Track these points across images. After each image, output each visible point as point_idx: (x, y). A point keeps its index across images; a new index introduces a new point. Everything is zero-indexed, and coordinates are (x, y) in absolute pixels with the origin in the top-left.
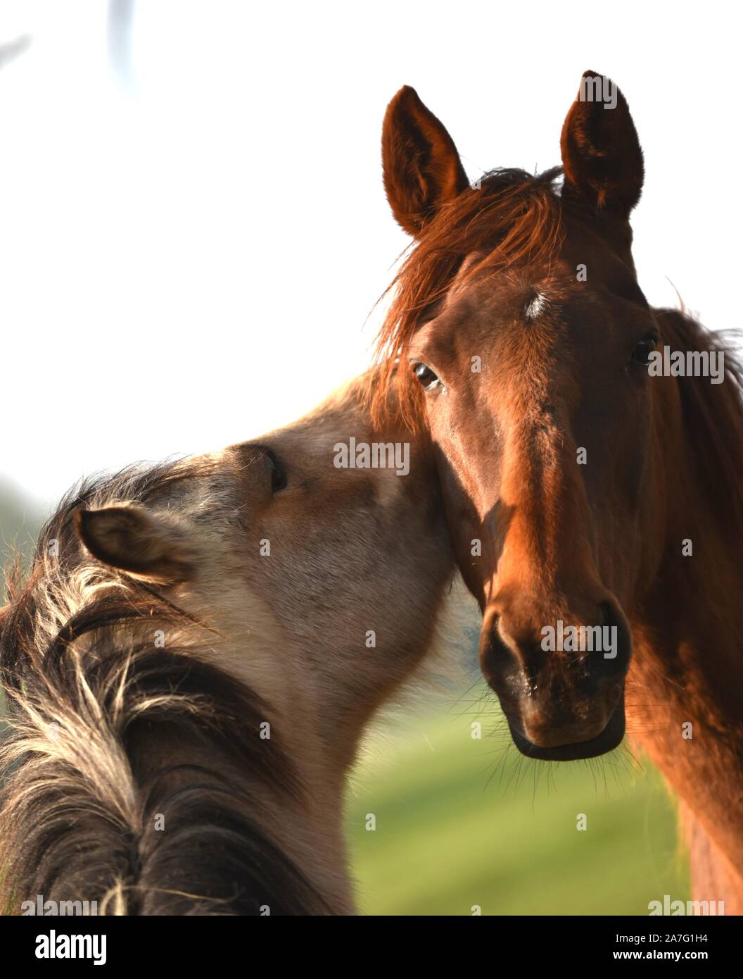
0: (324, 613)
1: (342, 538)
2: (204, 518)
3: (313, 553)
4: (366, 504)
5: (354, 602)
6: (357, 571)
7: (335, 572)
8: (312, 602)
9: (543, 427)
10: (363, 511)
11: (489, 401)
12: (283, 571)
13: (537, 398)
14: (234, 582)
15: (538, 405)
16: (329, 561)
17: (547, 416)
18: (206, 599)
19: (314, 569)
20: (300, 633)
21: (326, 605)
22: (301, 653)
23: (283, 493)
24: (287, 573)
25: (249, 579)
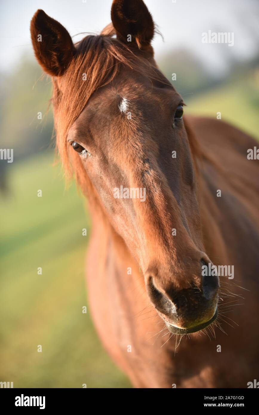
9: (146, 171)
11: (115, 160)
13: (139, 155)
15: (140, 160)
17: (147, 165)
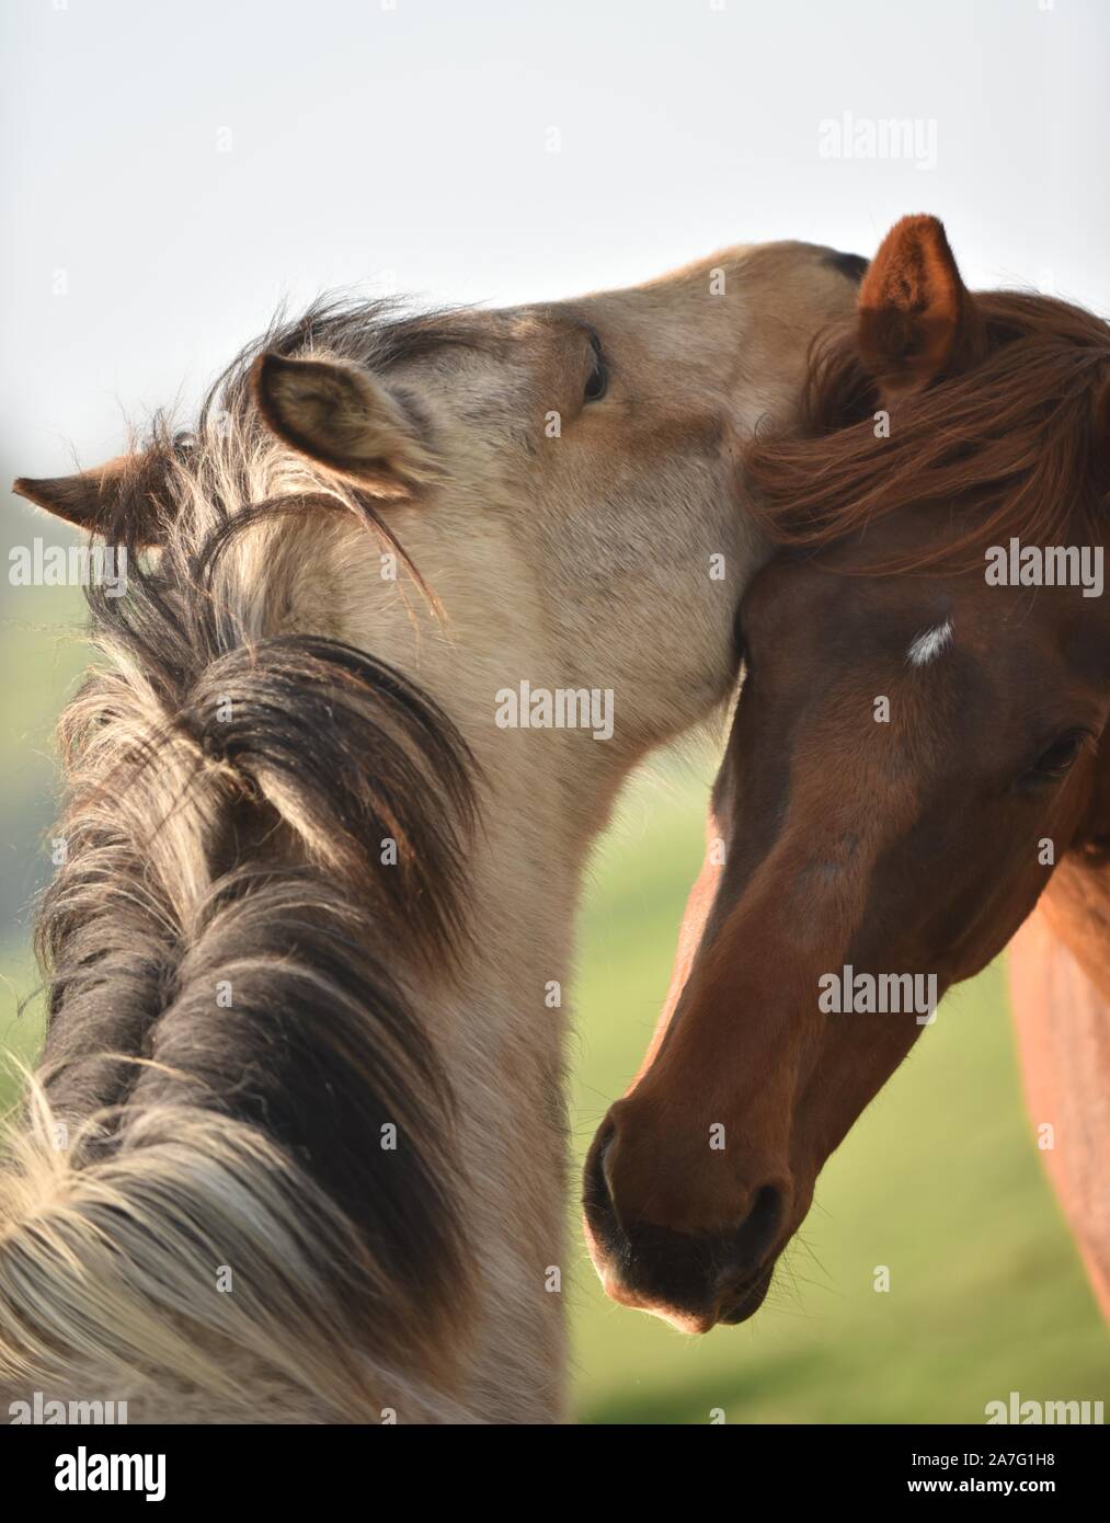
0: (606, 603)
1: (660, 497)
2: (475, 418)
3: (616, 509)
4: (706, 454)
5: (654, 597)
6: (668, 550)
7: (639, 545)
8: (594, 582)
10: (699, 463)
12: (565, 526)
14: (489, 525)
16: (633, 525)
18: (443, 539)
19: (610, 533)
20: (567, 623)
21: (615, 592)
22: (560, 653)
23: (598, 407)
24: (569, 531)
25: (513, 526)
